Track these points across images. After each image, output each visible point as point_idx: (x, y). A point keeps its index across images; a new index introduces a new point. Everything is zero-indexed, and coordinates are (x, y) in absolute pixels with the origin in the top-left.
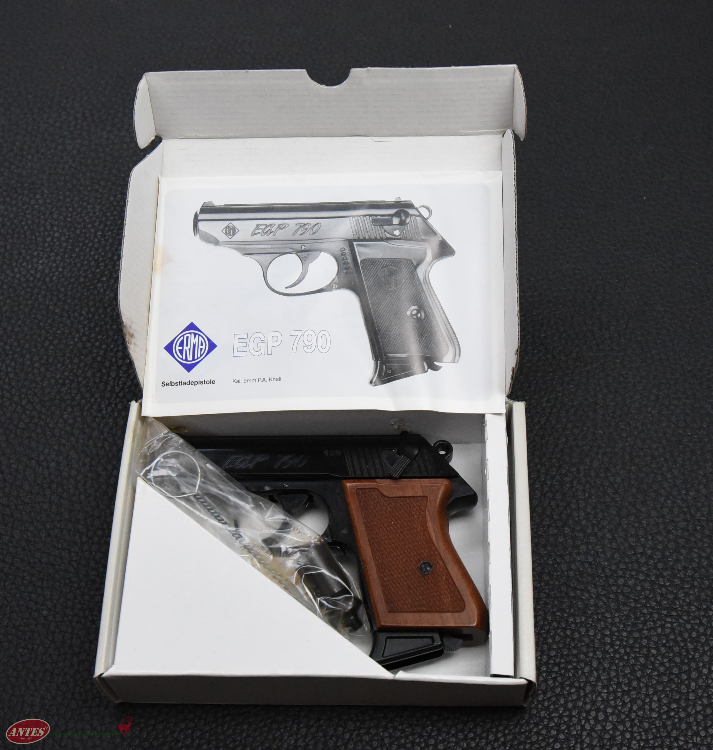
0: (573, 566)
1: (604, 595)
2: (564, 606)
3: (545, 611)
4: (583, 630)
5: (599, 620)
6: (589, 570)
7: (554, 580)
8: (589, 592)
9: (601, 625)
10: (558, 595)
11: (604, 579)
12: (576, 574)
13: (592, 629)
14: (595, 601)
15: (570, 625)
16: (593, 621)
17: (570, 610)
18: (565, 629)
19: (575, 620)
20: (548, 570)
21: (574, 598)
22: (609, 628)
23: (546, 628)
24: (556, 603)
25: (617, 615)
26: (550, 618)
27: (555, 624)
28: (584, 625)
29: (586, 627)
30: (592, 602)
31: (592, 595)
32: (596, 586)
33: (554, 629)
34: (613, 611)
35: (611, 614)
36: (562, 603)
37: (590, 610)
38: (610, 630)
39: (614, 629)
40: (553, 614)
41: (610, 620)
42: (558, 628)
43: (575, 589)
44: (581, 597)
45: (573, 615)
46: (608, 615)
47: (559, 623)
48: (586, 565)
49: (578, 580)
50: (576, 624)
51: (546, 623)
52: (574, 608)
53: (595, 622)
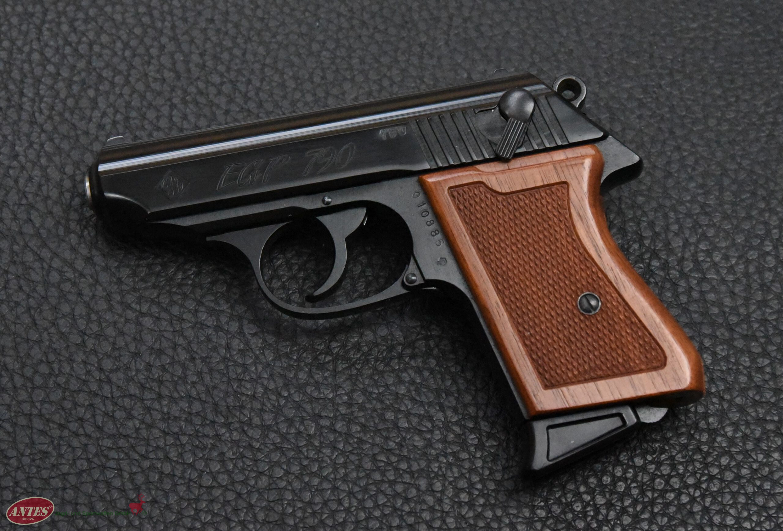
0: (405, 376)
1: (457, 423)
2: (392, 445)
3: (358, 454)
4: (423, 483)
5: (449, 465)
6: (432, 381)
7: (374, 402)
8: (430, 418)
9: (453, 473)
10: (381, 427)
11: (456, 395)
12: (409, 391)
13: (439, 481)
14: (442, 434)
15: (401, 476)
16: (440, 468)
17: (401, 450)
18: (392, 483)
19: (410, 467)
20: (364, 384)
21: (408, 430)
22: (466, 478)
23: (363, 483)
24: (378, 440)
25: (478, 455)
26: (368, 465)
27: (377, 476)
28: (424, 475)
29: (428, 477)
30: (437, 435)
31: (437, 423)
32: (442, 408)
33: (376, 483)
34: (472, 449)
35: (469, 453)
36: (387, 439)
37: (435, 449)
38: (469, 480)
39: (475, 478)
40: (374, 458)
41: (467, 465)
42: (382, 481)
43: (408, 415)
44: (418, 428)
45: (408, 459)
46: (464, 455)
47: (383, 474)
48: (426, 374)
49: (413, 400)
50: (411, 473)
51: (362, 474)
52: (407, 448)
53: (444, 469)
